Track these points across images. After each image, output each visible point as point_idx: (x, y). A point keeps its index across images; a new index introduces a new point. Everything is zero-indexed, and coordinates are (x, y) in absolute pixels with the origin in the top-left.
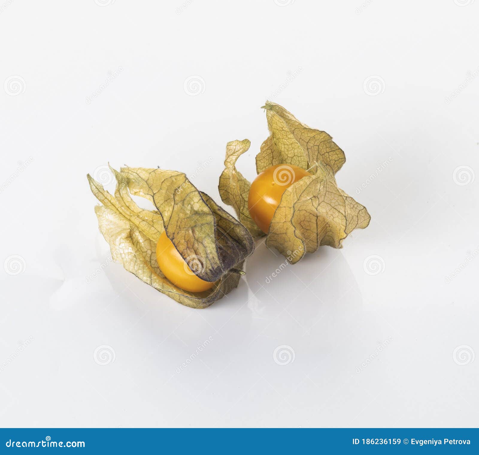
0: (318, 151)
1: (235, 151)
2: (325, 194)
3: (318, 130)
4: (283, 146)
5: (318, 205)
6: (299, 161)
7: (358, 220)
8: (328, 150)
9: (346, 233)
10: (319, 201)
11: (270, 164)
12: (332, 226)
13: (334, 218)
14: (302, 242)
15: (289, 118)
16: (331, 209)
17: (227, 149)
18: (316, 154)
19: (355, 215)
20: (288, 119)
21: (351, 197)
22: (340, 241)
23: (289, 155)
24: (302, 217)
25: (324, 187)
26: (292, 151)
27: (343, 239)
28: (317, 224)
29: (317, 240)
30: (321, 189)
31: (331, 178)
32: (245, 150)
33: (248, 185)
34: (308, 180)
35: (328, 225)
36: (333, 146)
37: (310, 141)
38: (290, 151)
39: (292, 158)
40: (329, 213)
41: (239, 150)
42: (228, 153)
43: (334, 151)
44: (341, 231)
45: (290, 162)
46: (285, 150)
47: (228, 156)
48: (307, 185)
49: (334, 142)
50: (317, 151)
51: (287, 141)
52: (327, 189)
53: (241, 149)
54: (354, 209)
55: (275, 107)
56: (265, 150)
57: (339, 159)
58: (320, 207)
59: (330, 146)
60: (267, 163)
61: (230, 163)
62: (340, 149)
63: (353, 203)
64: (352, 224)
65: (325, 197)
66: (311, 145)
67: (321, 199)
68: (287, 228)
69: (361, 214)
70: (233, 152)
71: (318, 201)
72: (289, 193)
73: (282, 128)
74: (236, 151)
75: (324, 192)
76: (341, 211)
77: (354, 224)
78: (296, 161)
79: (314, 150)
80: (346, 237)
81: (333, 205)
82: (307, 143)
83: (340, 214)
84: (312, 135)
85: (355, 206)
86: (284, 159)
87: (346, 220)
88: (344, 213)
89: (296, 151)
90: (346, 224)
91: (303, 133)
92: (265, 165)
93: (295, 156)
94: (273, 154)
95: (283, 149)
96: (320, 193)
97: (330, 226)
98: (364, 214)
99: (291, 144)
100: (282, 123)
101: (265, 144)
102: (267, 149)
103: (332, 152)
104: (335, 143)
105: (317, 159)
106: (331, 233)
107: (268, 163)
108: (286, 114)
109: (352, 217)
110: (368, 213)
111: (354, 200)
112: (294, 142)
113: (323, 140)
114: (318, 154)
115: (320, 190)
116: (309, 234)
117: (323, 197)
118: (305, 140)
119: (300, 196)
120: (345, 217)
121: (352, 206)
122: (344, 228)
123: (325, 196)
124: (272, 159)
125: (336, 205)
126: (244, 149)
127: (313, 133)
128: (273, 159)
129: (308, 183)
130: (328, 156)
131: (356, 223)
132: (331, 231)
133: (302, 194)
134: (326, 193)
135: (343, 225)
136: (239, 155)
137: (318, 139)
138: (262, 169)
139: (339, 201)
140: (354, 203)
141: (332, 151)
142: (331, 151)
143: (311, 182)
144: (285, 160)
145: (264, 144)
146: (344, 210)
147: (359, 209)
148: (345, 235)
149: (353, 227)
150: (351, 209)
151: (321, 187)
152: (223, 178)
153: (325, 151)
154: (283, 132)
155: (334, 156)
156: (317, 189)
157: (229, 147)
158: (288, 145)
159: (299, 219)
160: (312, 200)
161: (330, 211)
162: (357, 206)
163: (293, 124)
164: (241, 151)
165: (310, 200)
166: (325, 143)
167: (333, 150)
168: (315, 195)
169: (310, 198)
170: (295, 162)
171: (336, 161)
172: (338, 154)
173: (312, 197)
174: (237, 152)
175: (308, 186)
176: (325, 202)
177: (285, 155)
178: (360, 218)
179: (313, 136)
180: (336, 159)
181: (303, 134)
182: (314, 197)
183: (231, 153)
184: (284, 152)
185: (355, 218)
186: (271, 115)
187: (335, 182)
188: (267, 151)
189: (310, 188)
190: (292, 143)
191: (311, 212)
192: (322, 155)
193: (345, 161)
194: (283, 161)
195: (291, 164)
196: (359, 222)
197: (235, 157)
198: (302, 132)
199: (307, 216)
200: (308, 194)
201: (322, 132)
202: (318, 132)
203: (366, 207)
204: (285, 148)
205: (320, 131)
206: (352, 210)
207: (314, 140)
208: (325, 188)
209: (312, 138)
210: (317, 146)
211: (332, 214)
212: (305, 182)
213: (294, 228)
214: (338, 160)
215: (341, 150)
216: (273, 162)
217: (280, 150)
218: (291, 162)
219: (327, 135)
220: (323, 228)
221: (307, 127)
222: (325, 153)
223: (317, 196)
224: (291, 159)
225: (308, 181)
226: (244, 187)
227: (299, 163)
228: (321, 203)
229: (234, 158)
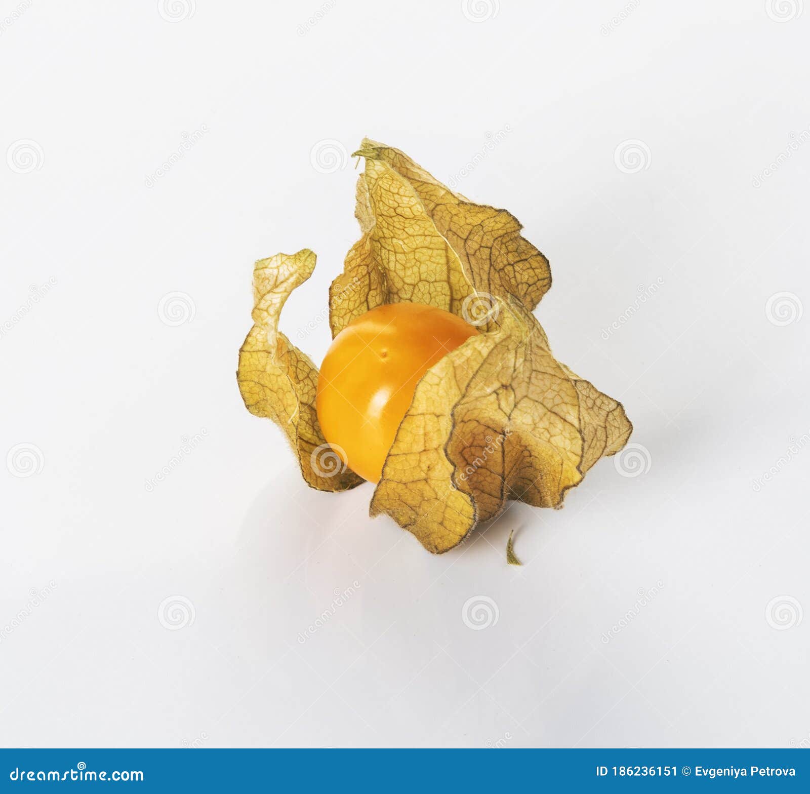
0: (490, 260)
1: (276, 280)
2: (530, 378)
3: (491, 208)
4: (392, 258)
5: (513, 406)
6: (430, 294)
7: (607, 437)
8: (511, 258)
9: (581, 472)
10: (515, 396)
11: (363, 303)
12: (539, 453)
13: (551, 436)
14: (471, 501)
15: (421, 180)
16: (545, 414)
17: (257, 277)
18: (486, 267)
19: (601, 426)
20: (419, 181)
21: (585, 381)
22: (563, 491)
23: (408, 280)
24: (467, 437)
25: (525, 360)
26: (415, 269)
27: (571, 487)
28: (503, 452)
29: (502, 490)
30: (517, 365)
31: (538, 337)
32: (304, 276)
33: (305, 362)
34: (483, 345)
35: (526, 453)
36: (524, 248)
37: (471, 237)
38: (409, 268)
39: (414, 286)
40: (541, 425)
41: (287, 279)
42: (261, 287)
43: (526, 260)
44: (564, 466)
45: (408, 296)
46: (399, 266)
47: (260, 295)
48: (482, 357)
49: (524, 239)
50: (488, 262)
51: (405, 243)
52: (533, 365)
53: (291, 275)
54: (596, 409)
55: (386, 151)
56: (355, 267)
57: (539, 280)
58: (518, 411)
59: (517, 249)
60: (355, 301)
61: (267, 311)
62: (540, 254)
63: (592, 394)
64: (594, 448)
65: (528, 387)
66: (473, 245)
67: (521, 392)
68: (429, 467)
69: (612, 422)
70: (272, 283)
71: (513, 396)
72: (436, 381)
73: (395, 210)
74: (279, 282)
75: (527, 374)
76: (569, 418)
77: (598, 449)
78: (423, 295)
79: (482, 258)
80: (581, 481)
81: (549, 406)
82: (466, 240)
83: (567, 426)
84: (476, 220)
85: (598, 402)
86: (395, 290)
87: (583, 440)
88: (576, 423)
89: (423, 268)
90: (583, 449)
91: (456, 215)
92: (351, 307)
93: (420, 280)
94: (369, 276)
95: (392, 266)
96: (517, 377)
97: (533, 454)
98: (619, 421)
99: (414, 251)
100: (396, 196)
101: (356, 250)
102: (359, 266)
103: (521, 262)
104: (527, 241)
105: (489, 280)
106: (531, 470)
107: (358, 301)
108: (412, 169)
109: (594, 431)
110: (627, 418)
111: (593, 387)
112: (419, 246)
113: (501, 232)
114: (490, 268)
115: (515, 370)
116: (482, 478)
117: (524, 385)
118: (460, 234)
119: (468, 386)
120: (580, 432)
121: (590, 404)
122: (577, 459)
123: (529, 383)
124: (367, 290)
125: (557, 405)
126: (300, 275)
127: (480, 215)
128: (370, 290)
129: (485, 352)
130: (512, 275)
131: (603, 444)
132: (531, 467)
133: (471, 381)
134: (531, 374)
135: (576, 452)
136: (288, 290)
137: (490, 229)
138: (342, 317)
139: (563, 395)
140: (594, 396)
141: (522, 260)
142: (518, 262)
143: (493, 350)
144: (397, 293)
145: (354, 251)
146: (576, 416)
147: (608, 410)
148: (578, 476)
149: (595, 457)
150: (589, 411)
151: (517, 361)
152: (249, 352)
153: (505, 262)
154: (396, 219)
155: (525, 273)
156: (508, 368)
157: (261, 272)
158: (404, 253)
159: (460, 442)
160: (498, 394)
161: (541, 419)
162: (603, 403)
163: (431, 193)
164: (292, 279)
165: (494, 395)
166: (504, 241)
167: (522, 258)
168: (504, 382)
169: (493, 390)
170: (420, 294)
171: (530, 286)
172: (537, 268)
173: (499, 389)
174: (282, 282)
175: (485, 361)
176: (529, 398)
177: (396, 280)
178: (610, 432)
179: (479, 223)
180: (531, 281)
181: (455, 218)
182: (504, 387)
183: (269, 288)
184: (395, 271)
185: (601, 433)
186: (377, 173)
187: (547, 345)
188: (357, 270)
189: (490, 364)
190: (416, 249)
191: (491, 424)
192: (500, 270)
193: (550, 286)
194: (391, 295)
195: (411, 301)
196: (610, 442)
197: (280, 295)
198: (454, 212)
199: (479, 434)
200: (487, 381)
201: (500, 211)
202: (490, 212)
203: (622, 403)
204: (397, 261)
205: (496, 211)
206: (592, 412)
207: (481, 233)
208: (528, 364)
209: (475, 228)
210: (487, 249)
211: (548, 426)
212: (475, 349)
213: (451, 468)
214: (535, 284)
215: (543, 257)
216: (370, 297)
217: (385, 268)
218: (412, 296)
219: (512, 219)
220: (517, 460)
221: (466, 201)
222: (505, 266)
223: (510, 385)
224: (411, 287)
225: (483, 347)
226: (296, 368)
227: (431, 298)
228: (520, 401)
229: (276, 299)
